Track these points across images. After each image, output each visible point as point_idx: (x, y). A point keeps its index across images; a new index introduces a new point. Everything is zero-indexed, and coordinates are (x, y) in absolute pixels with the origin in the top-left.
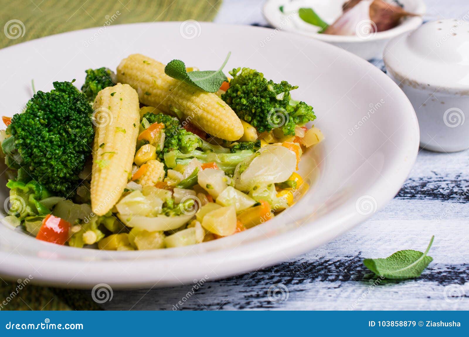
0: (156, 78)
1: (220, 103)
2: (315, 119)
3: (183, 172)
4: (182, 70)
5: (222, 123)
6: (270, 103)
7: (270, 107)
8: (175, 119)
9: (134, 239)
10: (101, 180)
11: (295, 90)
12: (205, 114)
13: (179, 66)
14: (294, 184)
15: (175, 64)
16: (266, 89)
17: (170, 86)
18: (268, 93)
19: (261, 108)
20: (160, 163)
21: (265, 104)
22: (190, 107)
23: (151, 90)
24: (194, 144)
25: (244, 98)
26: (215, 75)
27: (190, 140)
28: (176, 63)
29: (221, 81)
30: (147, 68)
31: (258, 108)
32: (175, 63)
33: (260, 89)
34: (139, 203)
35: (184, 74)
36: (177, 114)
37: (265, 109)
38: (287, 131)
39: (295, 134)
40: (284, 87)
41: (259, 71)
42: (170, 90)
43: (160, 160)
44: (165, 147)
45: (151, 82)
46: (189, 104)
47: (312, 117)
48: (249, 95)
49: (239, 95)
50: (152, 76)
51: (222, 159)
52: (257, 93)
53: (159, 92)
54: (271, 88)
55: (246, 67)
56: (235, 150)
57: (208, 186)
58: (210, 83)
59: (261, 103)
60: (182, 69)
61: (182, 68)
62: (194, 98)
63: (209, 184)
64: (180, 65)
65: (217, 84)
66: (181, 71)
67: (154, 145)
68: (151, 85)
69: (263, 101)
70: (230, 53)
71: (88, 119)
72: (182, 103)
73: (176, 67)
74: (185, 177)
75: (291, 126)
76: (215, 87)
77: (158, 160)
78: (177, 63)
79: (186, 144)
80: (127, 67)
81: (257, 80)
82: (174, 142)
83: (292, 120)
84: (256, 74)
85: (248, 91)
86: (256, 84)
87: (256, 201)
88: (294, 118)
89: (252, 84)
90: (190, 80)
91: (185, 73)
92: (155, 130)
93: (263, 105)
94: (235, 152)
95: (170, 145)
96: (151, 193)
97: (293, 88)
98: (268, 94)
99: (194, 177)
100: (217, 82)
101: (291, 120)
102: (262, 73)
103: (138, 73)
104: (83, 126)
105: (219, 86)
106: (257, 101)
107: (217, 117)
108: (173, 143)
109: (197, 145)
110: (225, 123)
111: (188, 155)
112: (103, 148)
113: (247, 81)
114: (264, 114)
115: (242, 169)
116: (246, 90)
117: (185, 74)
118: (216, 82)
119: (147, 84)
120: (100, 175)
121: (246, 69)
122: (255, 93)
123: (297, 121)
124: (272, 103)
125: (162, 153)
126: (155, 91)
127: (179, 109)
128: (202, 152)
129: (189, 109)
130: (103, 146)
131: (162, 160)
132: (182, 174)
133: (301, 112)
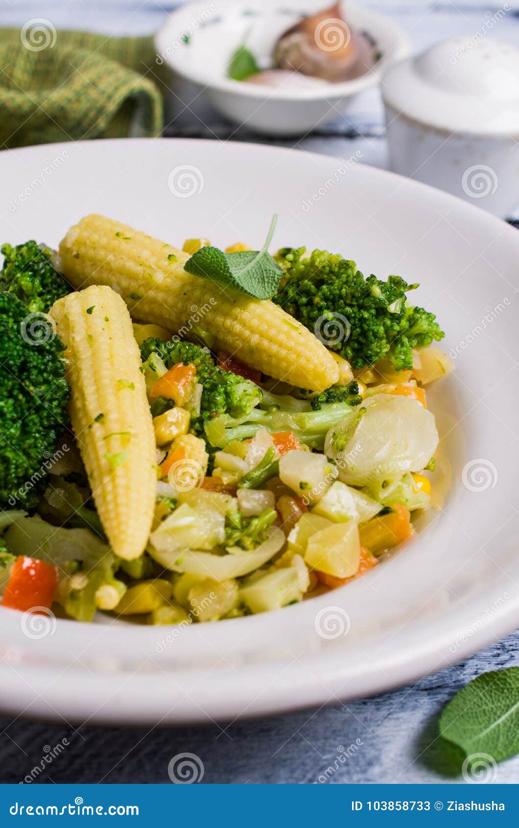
0: (150, 267)
1: (289, 321)
2: (443, 337)
3: (245, 456)
4: (223, 267)
5: (302, 361)
6: (377, 318)
7: (377, 325)
8: (205, 351)
9: (186, 594)
10: (121, 491)
11: (413, 291)
12: (266, 343)
13: (215, 260)
14: (433, 464)
15: (208, 256)
16: (367, 294)
17: (183, 286)
18: (373, 300)
19: (361, 328)
20: (197, 439)
21: (368, 320)
22: (232, 328)
23: (141, 291)
24: (253, 400)
25: (328, 308)
26: (258, 262)
27: (246, 395)
28: (209, 254)
29: (276, 276)
30: (124, 246)
31: (356, 328)
32: (207, 254)
33: (358, 294)
34: (188, 527)
35: (225, 274)
36: (206, 339)
37: (369, 330)
38: (401, 363)
39: (412, 367)
40: (396, 287)
41: (346, 257)
42: (185, 294)
43: (196, 434)
44: (203, 409)
45: (141, 276)
46: (228, 322)
47: (437, 334)
48: (336, 304)
49: (317, 303)
50: (141, 265)
51: (300, 423)
52: (351, 301)
53: (160, 296)
54: (376, 291)
55: (322, 249)
56: (320, 404)
57: (302, 486)
58: (257, 279)
59: (362, 320)
60: (221, 265)
61: (222, 263)
62: (237, 311)
63: (304, 482)
64: (217, 257)
65: (270, 281)
66: (221, 269)
67: (185, 407)
68: (141, 282)
69: (366, 315)
70: (275, 216)
71: (59, 365)
72: (214, 320)
73: (209, 261)
74: (249, 465)
75: (405, 354)
76: (268, 287)
77: (192, 434)
78: (212, 253)
79: (240, 401)
80: (85, 244)
81: (348, 276)
82: (220, 399)
83: (407, 342)
84: (345, 265)
85: (334, 297)
86: (346, 283)
87: (383, 505)
88: (409, 338)
89: (341, 283)
90: (236, 284)
91: (228, 272)
92: (183, 381)
93: (365, 323)
94: (320, 409)
95: (213, 405)
96: (199, 501)
97: (411, 287)
98: (373, 303)
99: (267, 467)
100: (270, 278)
101: (406, 344)
102: (353, 262)
103: (111, 257)
104: (53, 380)
105: (274, 284)
106: (353, 315)
107: (290, 349)
108: (219, 402)
109: (257, 401)
110: (308, 360)
111: (242, 420)
112: (103, 423)
113: (328, 275)
114: (366, 337)
115: (341, 442)
116: (331, 294)
117: (228, 275)
118: (268, 277)
119: (130, 278)
120: (113, 480)
121: (321, 253)
122: (348, 301)
123: (415, 342)
124: (381, 318)
125: (201, 421)
126: (151, 293)
127: (207, 330)
128: (264, 412)
129: (229, 331)
130: (102, 419)
131: (200, 434)
132: (244, 459)
133: (422, 328)
